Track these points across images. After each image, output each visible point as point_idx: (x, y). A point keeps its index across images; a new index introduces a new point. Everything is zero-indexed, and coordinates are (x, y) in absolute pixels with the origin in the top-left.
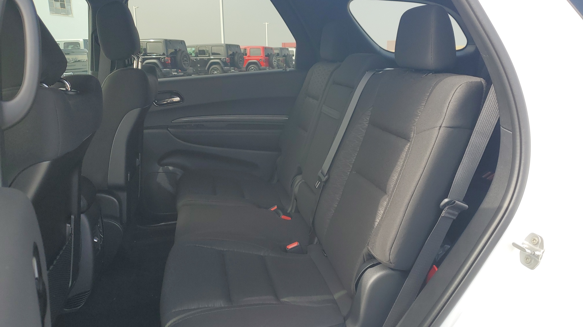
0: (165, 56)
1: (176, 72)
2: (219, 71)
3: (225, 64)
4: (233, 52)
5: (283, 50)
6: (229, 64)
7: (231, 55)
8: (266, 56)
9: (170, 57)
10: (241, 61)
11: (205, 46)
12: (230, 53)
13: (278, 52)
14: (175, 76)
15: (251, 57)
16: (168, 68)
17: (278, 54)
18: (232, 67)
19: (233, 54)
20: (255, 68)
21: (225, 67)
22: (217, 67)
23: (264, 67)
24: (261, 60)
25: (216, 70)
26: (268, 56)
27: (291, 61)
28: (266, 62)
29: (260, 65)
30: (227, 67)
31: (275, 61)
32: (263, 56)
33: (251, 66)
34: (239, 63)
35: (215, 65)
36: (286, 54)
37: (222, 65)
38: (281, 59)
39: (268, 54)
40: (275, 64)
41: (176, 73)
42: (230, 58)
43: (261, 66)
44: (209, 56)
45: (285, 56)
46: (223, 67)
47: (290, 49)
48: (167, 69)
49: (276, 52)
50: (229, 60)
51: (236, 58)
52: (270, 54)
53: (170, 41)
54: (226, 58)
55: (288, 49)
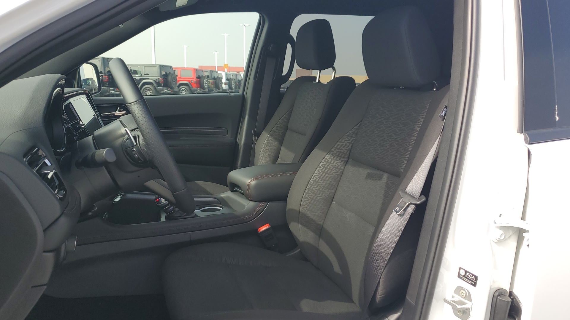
0: (103, 74)
1: (114, 90)
2: (152, 90)
3: (158, 84)
4: (166, 73)
5: (213, 72)
6: (162, 84)
7: (164, 75)
8: (197, 78)
9: (108, 75)
10: (174, 81)
11: (137, 66)
12: (163, 73)
13: (208, 75)
14: (113, 95)
15: (182, 78)
16: (106, 87)
17: (208, 77)
18: (165, 87)
19: (166, 75)
20: (186, 90)
21: (158, 88)
22: (150, 87)
23: (195, 88)
24: (192, 82)
25: (148, 90)
26: (199, 77)
27: (220, 84)
28: (197, 84)
29: (190, 86)
30: (161, 88)
31: (206, 83)
32: (194, 78)
33: (181, 87)
34: (172, 84)
35: (148, 85)
36: (216, 77)
37: (155, 85)
38: (211, 81)
39: (199, 76)
40: (206, 85)
41: (114, 92)
42: (163, 78)
43: (192, 87)
44: (141, 76)
45: (214, 78)
46: (156, 87)
47: (219, 72)
48: (104, 88)
49: (206, 74)
50: (162, 81)
51: (169, 78)
52: (201, 76)
53: (108, 59)
54: (159, 79)
55: (217, 72)
